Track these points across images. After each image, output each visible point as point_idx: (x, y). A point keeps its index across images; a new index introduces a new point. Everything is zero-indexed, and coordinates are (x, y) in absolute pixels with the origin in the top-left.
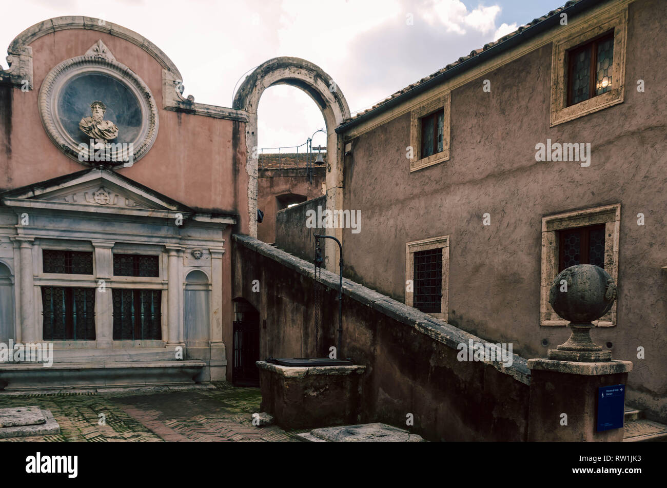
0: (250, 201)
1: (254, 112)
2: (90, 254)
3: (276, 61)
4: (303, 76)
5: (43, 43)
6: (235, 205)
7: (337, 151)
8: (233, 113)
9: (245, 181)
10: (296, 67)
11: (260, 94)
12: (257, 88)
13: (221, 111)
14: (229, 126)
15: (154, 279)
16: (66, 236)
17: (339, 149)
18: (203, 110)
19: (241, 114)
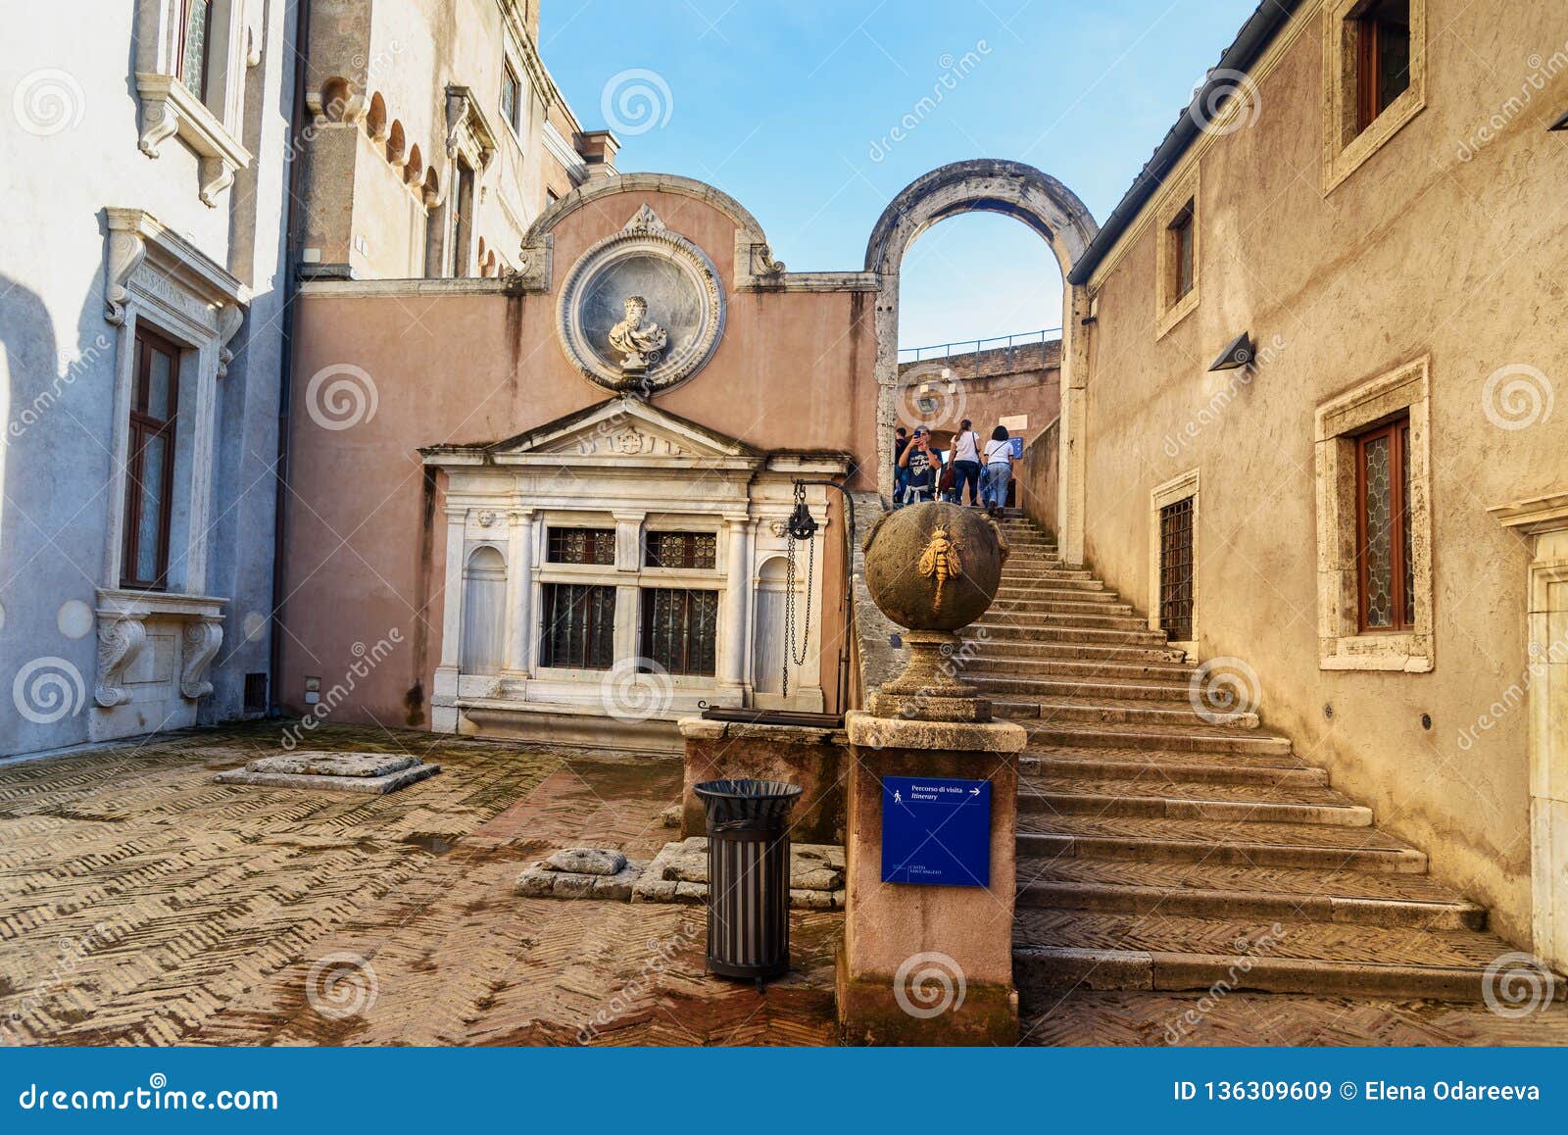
0: (881, 430)
1: (892, 271)
2: (612, 532)
3: (938, 174)
4: (995, 189)
5: (568, 224)
6: (852, 439)
7: (1073, 318)
8: (850, 280)
9: (871, 396)
10: (982, 176)
11: (905, 238)
12: (900, 230)
13: (829, 280)
14: (845, 303)
15: (706, 572)
16: (577, 505)
17: (1078, 313)
18: (799, 283)
19: (866, 279)
